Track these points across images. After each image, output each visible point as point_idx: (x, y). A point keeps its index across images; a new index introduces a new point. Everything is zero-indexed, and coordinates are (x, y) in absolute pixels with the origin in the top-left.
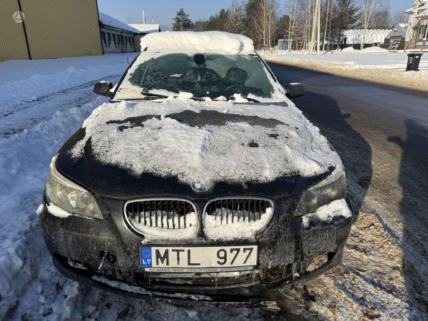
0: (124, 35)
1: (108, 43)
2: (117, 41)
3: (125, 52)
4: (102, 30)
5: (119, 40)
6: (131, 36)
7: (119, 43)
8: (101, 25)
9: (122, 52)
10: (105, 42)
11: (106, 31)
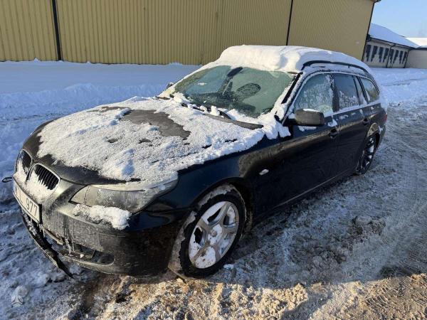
0: (395, 49)
1: (370, 56)
2: (383, 55)
3: (390, 67)
4: (369, 43)
5: (386, 55)
6: (404, 51)
7: (385, 58)
8: (368, 38)
9: (386, 67)
10: (368, 56)
11: (372, 44)
